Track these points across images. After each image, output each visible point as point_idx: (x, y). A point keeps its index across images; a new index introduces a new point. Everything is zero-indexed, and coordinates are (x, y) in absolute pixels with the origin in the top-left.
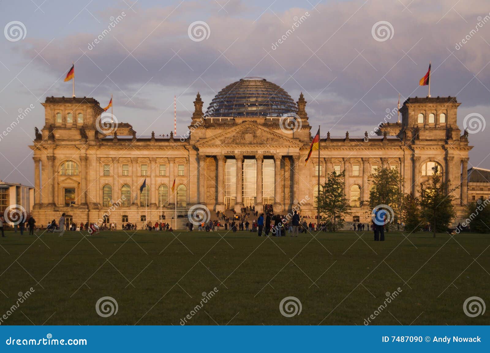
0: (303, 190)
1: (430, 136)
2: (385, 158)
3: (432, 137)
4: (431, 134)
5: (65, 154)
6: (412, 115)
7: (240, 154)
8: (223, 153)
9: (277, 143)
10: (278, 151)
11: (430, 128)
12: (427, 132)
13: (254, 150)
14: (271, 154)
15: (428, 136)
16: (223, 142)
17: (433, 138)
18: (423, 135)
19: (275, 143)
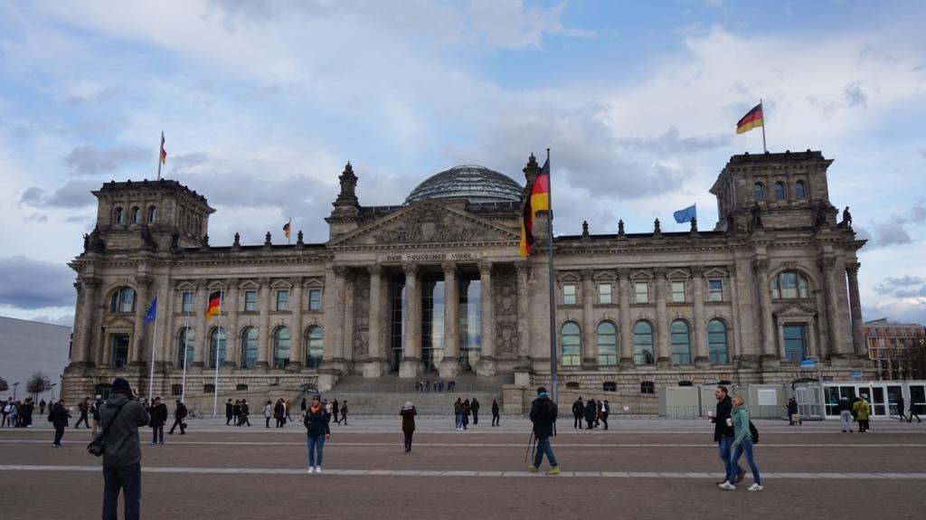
0: (540, 331)
1: (781, 222)
2: (697, 267)
3: (785, 223)
4: (784, 218)
5: (118, 275)
6: (743, 186)
7: (413, 262)
8: (380, 260)
9: (483, 238)
10: (485, 254)
11: (779, 207)
12: (775, 214)
13: (438, 253)
14: (472, 260)
15: (777, 222)
16: (380, 239)
17: (788, 226)
18: (768, 221)
19: (479, 238)
